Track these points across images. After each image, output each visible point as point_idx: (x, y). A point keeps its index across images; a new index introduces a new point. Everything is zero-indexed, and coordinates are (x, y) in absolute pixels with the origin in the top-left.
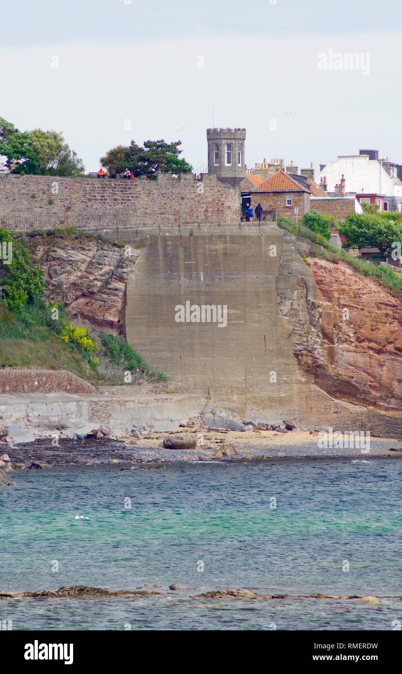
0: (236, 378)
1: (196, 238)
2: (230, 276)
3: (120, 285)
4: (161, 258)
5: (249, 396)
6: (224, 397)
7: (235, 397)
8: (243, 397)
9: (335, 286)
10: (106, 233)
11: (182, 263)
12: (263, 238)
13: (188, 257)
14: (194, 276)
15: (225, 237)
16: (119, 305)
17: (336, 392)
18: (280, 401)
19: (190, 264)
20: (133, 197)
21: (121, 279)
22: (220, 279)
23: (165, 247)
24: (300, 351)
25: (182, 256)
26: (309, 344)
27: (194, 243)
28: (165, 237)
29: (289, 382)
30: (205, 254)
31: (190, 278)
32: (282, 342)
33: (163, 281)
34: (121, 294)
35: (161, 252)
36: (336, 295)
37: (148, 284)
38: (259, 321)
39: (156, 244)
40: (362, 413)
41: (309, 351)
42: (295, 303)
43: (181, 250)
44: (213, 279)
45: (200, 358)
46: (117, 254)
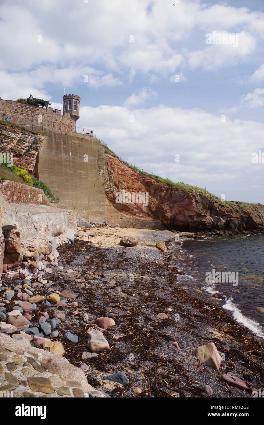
0: (85, 203)
1: (68, 136)
2: (81, 156)
3: (36, 153)
4: (54, 142)
5: (90, 211)
6: (81, 211)
7: (85, 211)
8: (88, 211)
9: (116, 166)
10: (27, 127)
11: (62, 146)
12: (92, 142)
13: (65, 144)
14: (67, 153)
15: (79, 138)
16: (34, 162)
17: (120, 209)
18: (101, 213)
19: (66, 148)
20: (36, 114)
21: (36, 149)
22: (77, 156)
23: (55, 137)
24: (108, 191)
25: (62, 143)
26: (112, 189)
27: (67, 138)
28: (55, 133)
29: (103, 205)
30: (71, 144)
31: (66, 154)
32: (101, 187)
33: (55, 153)
34: (35, 157)
35: (54, 140)
36: (116, 169)
37: (48, 154)
38: (92, 177)
39: (52, 135)
40: (131, 219)
41: (111, 192)
42: (104, 171)
43: (62, 140)
44: (75, 156)
45: (71, 192)
46: (33, 137)
